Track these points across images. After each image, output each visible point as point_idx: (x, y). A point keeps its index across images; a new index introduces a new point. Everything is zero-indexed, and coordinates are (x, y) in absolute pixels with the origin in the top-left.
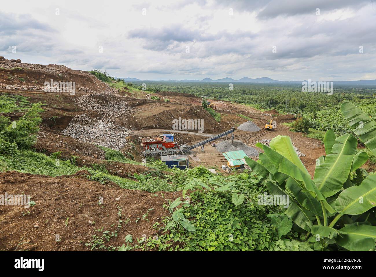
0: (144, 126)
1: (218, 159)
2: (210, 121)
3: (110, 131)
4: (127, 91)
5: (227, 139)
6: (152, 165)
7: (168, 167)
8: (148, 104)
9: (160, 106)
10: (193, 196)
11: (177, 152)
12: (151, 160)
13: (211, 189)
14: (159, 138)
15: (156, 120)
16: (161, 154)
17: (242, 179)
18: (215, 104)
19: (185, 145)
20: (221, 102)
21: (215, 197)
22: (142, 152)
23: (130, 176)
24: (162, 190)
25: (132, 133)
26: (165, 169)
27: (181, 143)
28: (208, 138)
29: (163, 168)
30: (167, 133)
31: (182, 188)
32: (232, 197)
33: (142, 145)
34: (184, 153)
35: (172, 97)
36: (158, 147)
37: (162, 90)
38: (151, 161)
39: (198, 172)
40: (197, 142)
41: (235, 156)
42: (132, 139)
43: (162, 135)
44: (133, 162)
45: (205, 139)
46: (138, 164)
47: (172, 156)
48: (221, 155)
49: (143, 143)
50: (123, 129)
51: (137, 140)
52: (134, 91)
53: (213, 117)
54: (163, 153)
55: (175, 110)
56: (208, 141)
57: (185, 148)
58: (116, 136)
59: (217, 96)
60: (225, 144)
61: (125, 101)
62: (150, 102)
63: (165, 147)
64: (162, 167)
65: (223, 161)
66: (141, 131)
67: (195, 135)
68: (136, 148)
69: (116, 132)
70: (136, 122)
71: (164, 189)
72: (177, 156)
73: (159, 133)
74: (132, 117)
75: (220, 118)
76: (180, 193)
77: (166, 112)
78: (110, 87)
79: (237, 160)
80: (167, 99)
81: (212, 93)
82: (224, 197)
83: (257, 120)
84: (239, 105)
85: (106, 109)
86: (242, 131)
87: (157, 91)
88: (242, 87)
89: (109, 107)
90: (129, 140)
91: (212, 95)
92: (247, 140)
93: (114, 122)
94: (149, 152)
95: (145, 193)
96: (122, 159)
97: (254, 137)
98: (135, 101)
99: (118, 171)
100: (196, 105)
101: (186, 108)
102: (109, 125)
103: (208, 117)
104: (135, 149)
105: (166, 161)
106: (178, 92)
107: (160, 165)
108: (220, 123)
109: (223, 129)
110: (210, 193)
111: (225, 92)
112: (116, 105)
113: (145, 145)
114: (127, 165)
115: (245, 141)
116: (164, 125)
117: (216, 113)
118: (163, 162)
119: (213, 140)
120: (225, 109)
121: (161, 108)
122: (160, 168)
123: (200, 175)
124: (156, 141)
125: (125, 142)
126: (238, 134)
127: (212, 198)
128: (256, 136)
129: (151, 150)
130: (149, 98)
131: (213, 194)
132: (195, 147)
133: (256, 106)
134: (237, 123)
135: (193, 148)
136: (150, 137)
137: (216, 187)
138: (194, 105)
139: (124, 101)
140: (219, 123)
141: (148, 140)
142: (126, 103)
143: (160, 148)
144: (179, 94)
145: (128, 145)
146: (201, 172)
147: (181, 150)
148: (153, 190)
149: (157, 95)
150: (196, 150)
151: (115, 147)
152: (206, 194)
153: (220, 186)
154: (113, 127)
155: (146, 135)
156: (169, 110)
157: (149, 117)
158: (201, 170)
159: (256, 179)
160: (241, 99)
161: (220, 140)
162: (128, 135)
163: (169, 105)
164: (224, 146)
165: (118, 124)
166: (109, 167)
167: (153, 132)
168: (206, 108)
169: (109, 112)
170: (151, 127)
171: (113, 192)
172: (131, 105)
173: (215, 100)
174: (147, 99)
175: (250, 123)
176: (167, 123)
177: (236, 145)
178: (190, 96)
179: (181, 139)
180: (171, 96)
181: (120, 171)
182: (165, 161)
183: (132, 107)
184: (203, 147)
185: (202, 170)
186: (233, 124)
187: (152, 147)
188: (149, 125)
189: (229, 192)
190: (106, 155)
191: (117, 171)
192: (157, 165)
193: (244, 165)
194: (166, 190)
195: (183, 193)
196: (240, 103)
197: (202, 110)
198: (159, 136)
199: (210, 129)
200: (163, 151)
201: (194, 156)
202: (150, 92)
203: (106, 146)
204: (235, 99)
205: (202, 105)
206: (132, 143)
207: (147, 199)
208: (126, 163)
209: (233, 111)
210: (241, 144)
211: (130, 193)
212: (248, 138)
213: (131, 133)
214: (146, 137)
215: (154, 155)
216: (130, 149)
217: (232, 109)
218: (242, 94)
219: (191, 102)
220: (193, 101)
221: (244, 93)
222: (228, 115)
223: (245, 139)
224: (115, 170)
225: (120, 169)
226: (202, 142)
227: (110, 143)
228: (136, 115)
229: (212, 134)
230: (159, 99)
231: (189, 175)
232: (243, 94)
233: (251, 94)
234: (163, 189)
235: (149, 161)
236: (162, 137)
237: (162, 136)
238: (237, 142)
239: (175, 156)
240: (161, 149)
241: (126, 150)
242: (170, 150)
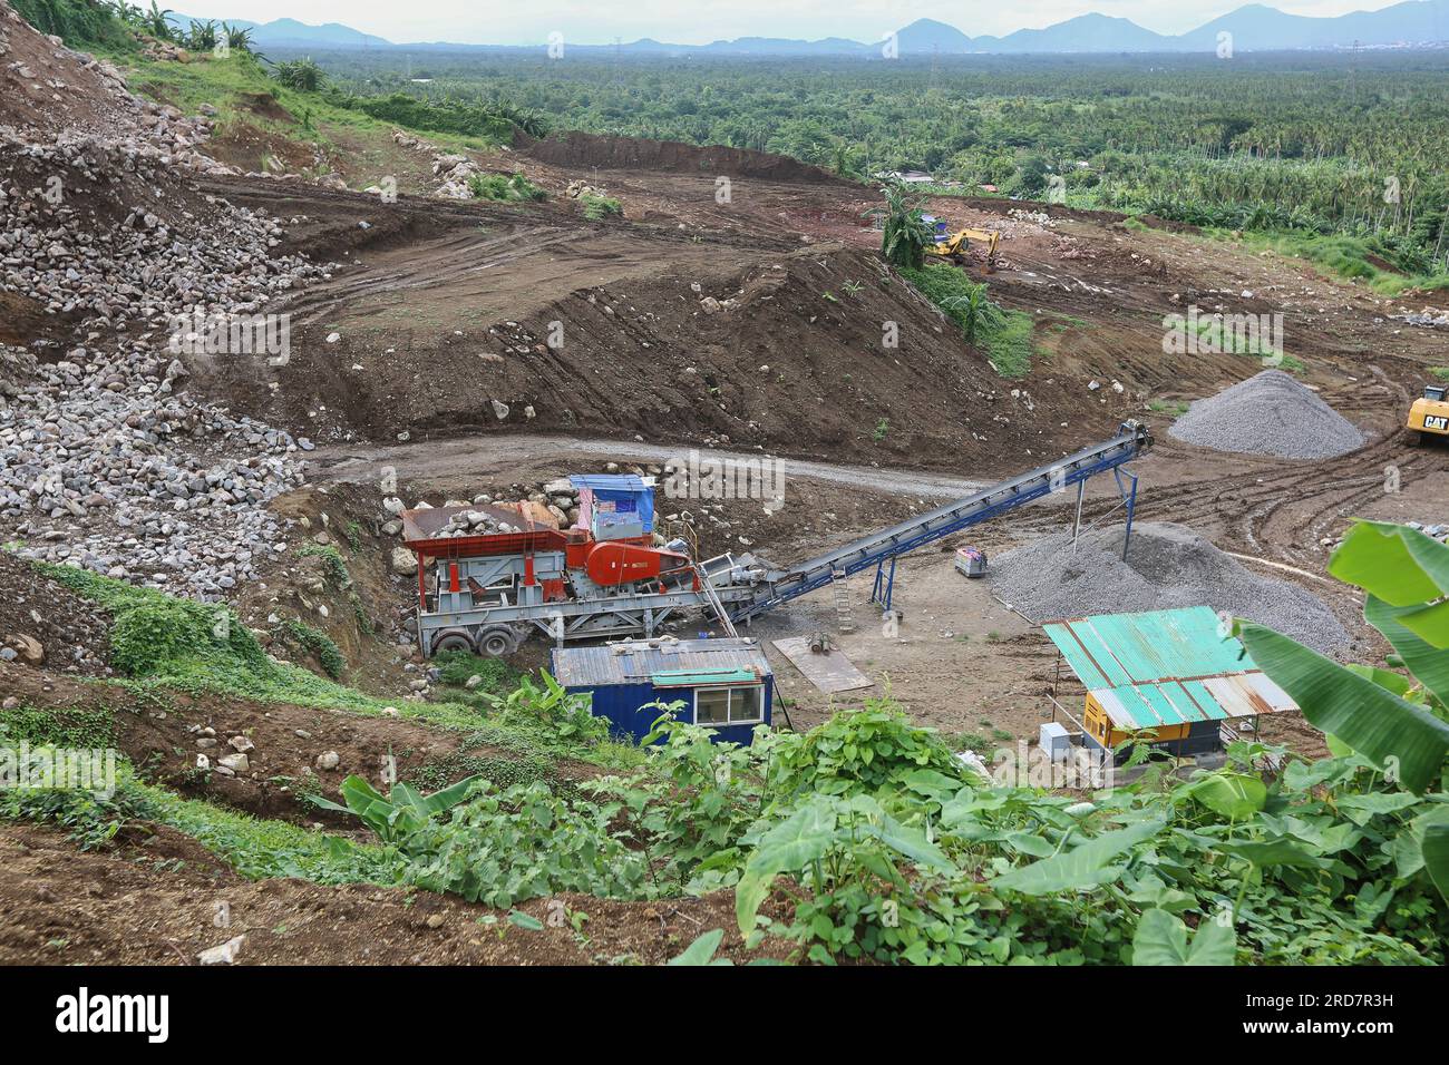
0: (420, 409)
1: (1011, 675)
2: (943, 373)
3: (146, 451)
4: (276, 128)
5: (1087, 518)
6: (485, 716)
7: (612, 729)
8: (450, 239)
9: (548, 249)
10: (822, 926)
11: (682, 616)
12: (474, 680)
13: (959, 876)
14: (538, 507)
15: (511, 362)
16: (557, 631)
17: (1212, 818)
18: (986, 238)
19: (748, 559)
20: (1035, 222)
21: (996, 941)
22: (404, 617)
23: (316, 800)
24: (574, 889)
25: (325, 463)
26: (590, 746)
27: (712, 543)
28: (932, 503)
29: (575, 737)
30: (600, 467)
31: (731, 877)
32: (1129, 941)
33: (404, 558)
34: (740, 624)
35: (641, 183)
36: (530, 580)
37: (561, 124)
38: (478, 687)
39: (852, 752)
40: (842, 535)
41: (1148, 654)
42: (325, 517)
43: (559, 485)
44: (330, 696)
45: (904, 516)
46: (370, 706)
47: (642, 645)
48: (1031, 643)
49: (413, 546)
50: (254, 438)
51: (364, 522)
52: (337, 129)
53: (970, 337)
54: (568, 621)
55: (664, 286)
56: (926, 534)
57: (748, 583)
58: (192, 492)
59: (1009, 173)
60: (1063, 559)
61: (262, 211)
62: (467, 224)
63: (591, 575)
64: (566, 729)
65: (1051, 691)
66: (394, 450)
67: (829, 484)
68: (359, 587)
69: (191, 459)
70: (354, 382)
71: (586, 879)
72: (685, 645)
73: (544, 466)
74: (322, 343)
75: (1031, 347)
76: (713, 911)
77: (593, 300)
78: (137, 98)
79: (1162, 681)
80: (601, 197)
81: (966, 144)
82: (1067, 943)
83: (1335, 360)
84: (1185, 239)
85: (106, 271)
86: (1204, 451)
87: (523, 135)
88: (1213, 96)
89: (129, 256)
90: (305, 521)
91: (965, 160)
92: (1246, 526)
93: (178, 382)
94: (457, 617)
95: (437, 909)
96: (245, 672)
97: (1305, 504)
98: (341, 210)
99: (214, 761)
100: (836, 247)
101: (754, 271)
102: (133, 404)
103: (934, 344)
104: (353, 596)
105: (594, 688)
106: (686, 138)
107: (547, 719)
108: (1023, 386)
109: (1048, 434)
110: (957, 904)
111: (1076, 142)
112: (191, 241)
113: (428, 561)
114: (285, 714)
115: (1234, 534)
116: (580, 401)
117: (994, 308)
118: (569, 690)
119: (973, 520)
120: (1073, 272)
121: (552, 266)
122: (547, 742)
123: (869, 776)
124: (517, 530)
125: (268, 534)
126: (1171, 476)
127: (970, 941)
128: (1322, 491)
129: (476, 598)
130: (454, 189)
131: (983, 916)
132: (827, 579)
133: (1331, 246)
134: (1169, 388)
135: (805, 583)
136: (467, 495)
137: (1000, 863)
138: (818, 244)
139: (253, 207)
140: (1016, 393)
141: (452, 525)
142: (273, 225)
143: (546, 582)
144: (695, 152)
145: (295, 560)
146: (877, 757)
147: (714, 598)
148: (503, 882)
149: (518, 167)
150: (834, 603)
151: (187, 573)
152: (926, 910)
153: (1032, 859)
154: (166, 418)
155: (437, 486)
156: (617, 285)
157: (458, 342)
158: (875, 739)
159: (1331, 820)
160: (1205, 194)
161: (1026, 528)
162: (296, 485)
163: (614, 241)
164: (1059, 574)
165: (207, 400)
166: (142, 730)
167: (494, 458)
168: (919, 268)
169: (137, 298)
170: (476, 422)
171: (183, 901)
172: (311, 238)
173: (994, 207)
174: (439, 193)
175: (1273, 390)
176: (600, 387)
177: (1153, 564)
178: (785, 171)
179: (712, 511)
180: (630, 175)
181: (231, 762)
182: (586, 689)
183: (317, 257)
184: (885, 581)
185: (882, 735)
186: (1134, 399)
187: (488, 573)
188: (461, 406)
189: (1111, 906)
190: (119, 641)
191: (203, 762)
192: (528, 714)
193: (1218, 722)
194: (601, 886)
195: (744, 899)
196: (1196, 223)
197: (884, 288)
198: (540, 487)
199: (944, 433)
200: (571, 612)
201: (818, 650)
202: (465, 139)
203: (119, 571)
204: (1158, 196)
205: (886, 245)
206: (324, 545)
207: (453, 949)
208: (279, 705)
209: (1140, 296)
210: (1195, 556)
211: (321, 906)
212: (1259, 513)
213: (315, 469)
214: (437, 499)
215: (498, 637)
216: (312, 593)
217: (1133, 279)
218: (1214, 152)
219: (797, 223)
220: (815, 210)
221: (1233, 143)
222: (1094, 323)
223: (1233, 519)
224: (193, 759)
225: (234, 750)
226: (877, 539)
227: (150, 541)
228: (353, 325)
229: (958, 473)
230: (540, 197)
231: (784, 775)
232: (1222, 150)
233: (1293, 152)
234: (575, 881)
235: (458, 683)
236: (566, 502)
237: (564, 494)
238: (1169, 544)
239: (667, 643)
240: (559, 590)
241: (282, 599)
242: (623, 603)
